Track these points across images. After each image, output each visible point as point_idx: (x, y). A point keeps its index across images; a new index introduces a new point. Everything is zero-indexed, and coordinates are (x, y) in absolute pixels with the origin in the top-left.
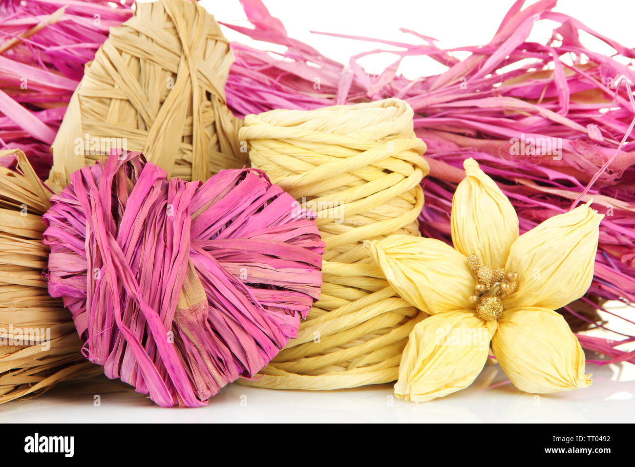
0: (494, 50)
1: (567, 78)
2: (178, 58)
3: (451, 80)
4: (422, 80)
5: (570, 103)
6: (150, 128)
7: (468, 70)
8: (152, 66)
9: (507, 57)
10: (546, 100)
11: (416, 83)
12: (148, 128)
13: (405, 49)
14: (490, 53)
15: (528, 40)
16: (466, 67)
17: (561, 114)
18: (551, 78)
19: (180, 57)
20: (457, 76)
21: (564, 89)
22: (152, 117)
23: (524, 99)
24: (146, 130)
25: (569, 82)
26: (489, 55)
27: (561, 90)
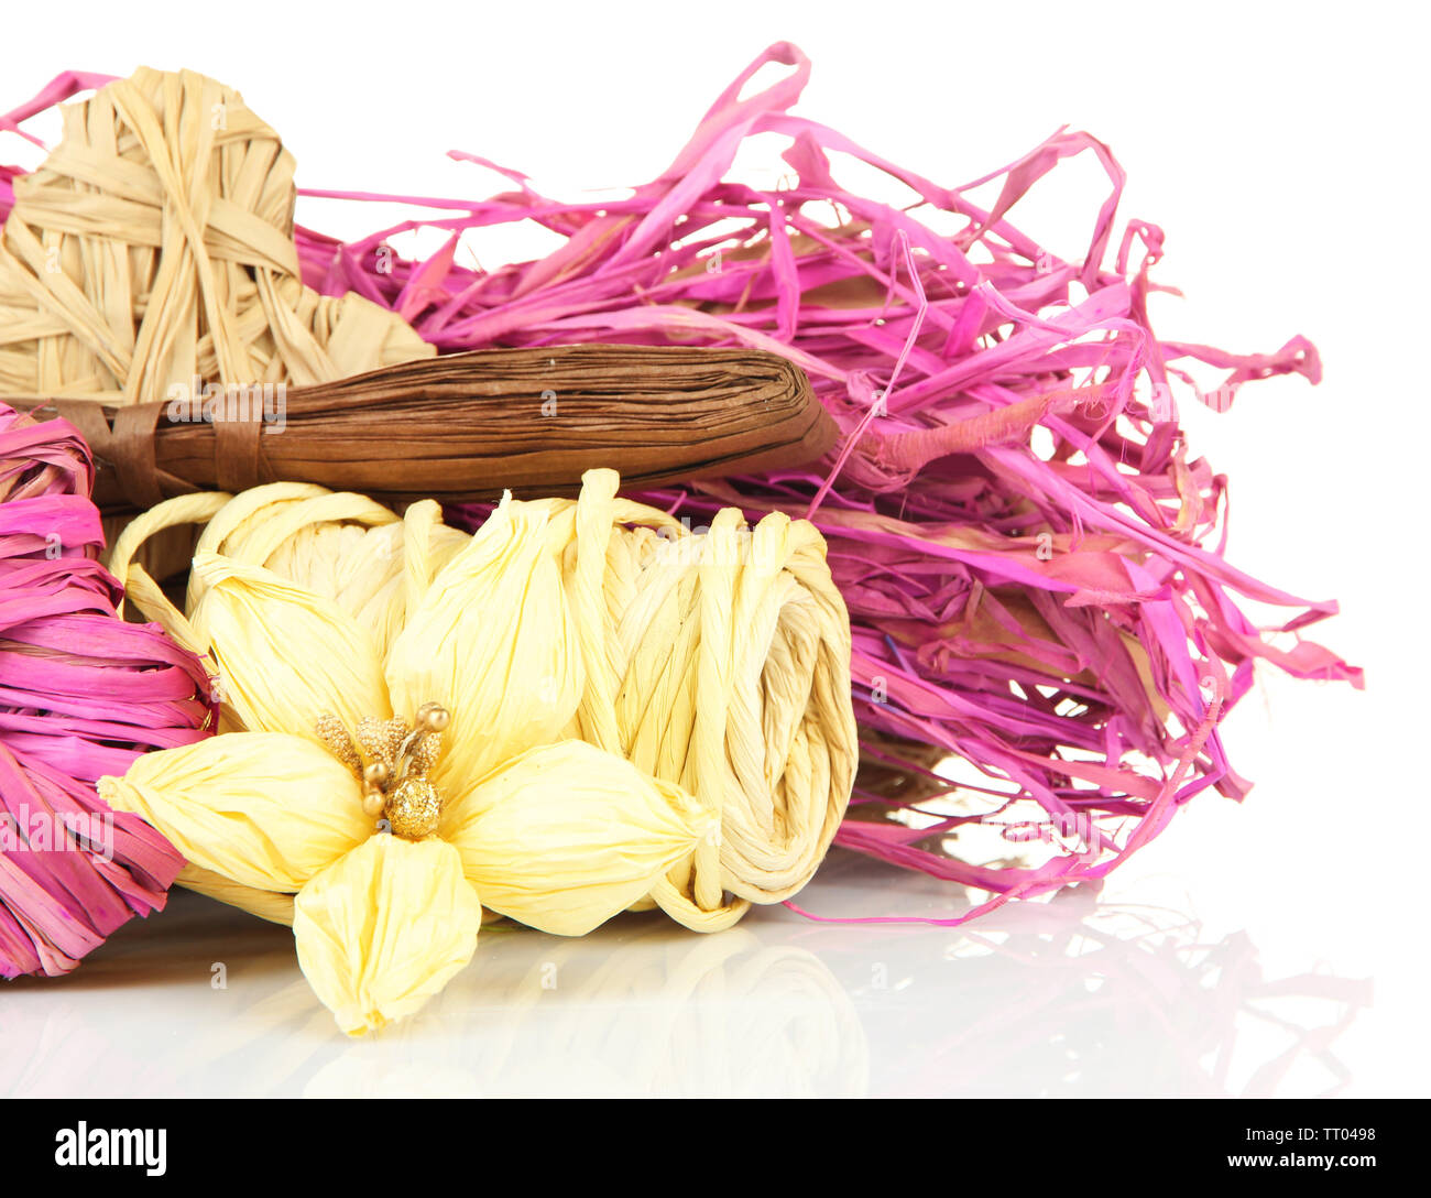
0: (654, 203)
1: (797, 259)
2: (157, 212)
3: (558, 271)
4: (509, 270)
5: (802, 308)
6: (125, 383)
7: (596, 251)
8: (106, 246)
9: (683, 218)
10: (752, 305)
11: (495, 278)
12: (122, 385)
13: (466, 214)
14: (645, 210)
15: (725, 180)
16: (591, 244)
17: (780, 338)
18: (764, 262)
19: (161, 208)
20: (571, 265)
21: (790, 284)
22: (125, 358)
23: (706, 306)
24: (119, 388)
25: (800, 268)
26: (642, 216)
27: (783, 286)
